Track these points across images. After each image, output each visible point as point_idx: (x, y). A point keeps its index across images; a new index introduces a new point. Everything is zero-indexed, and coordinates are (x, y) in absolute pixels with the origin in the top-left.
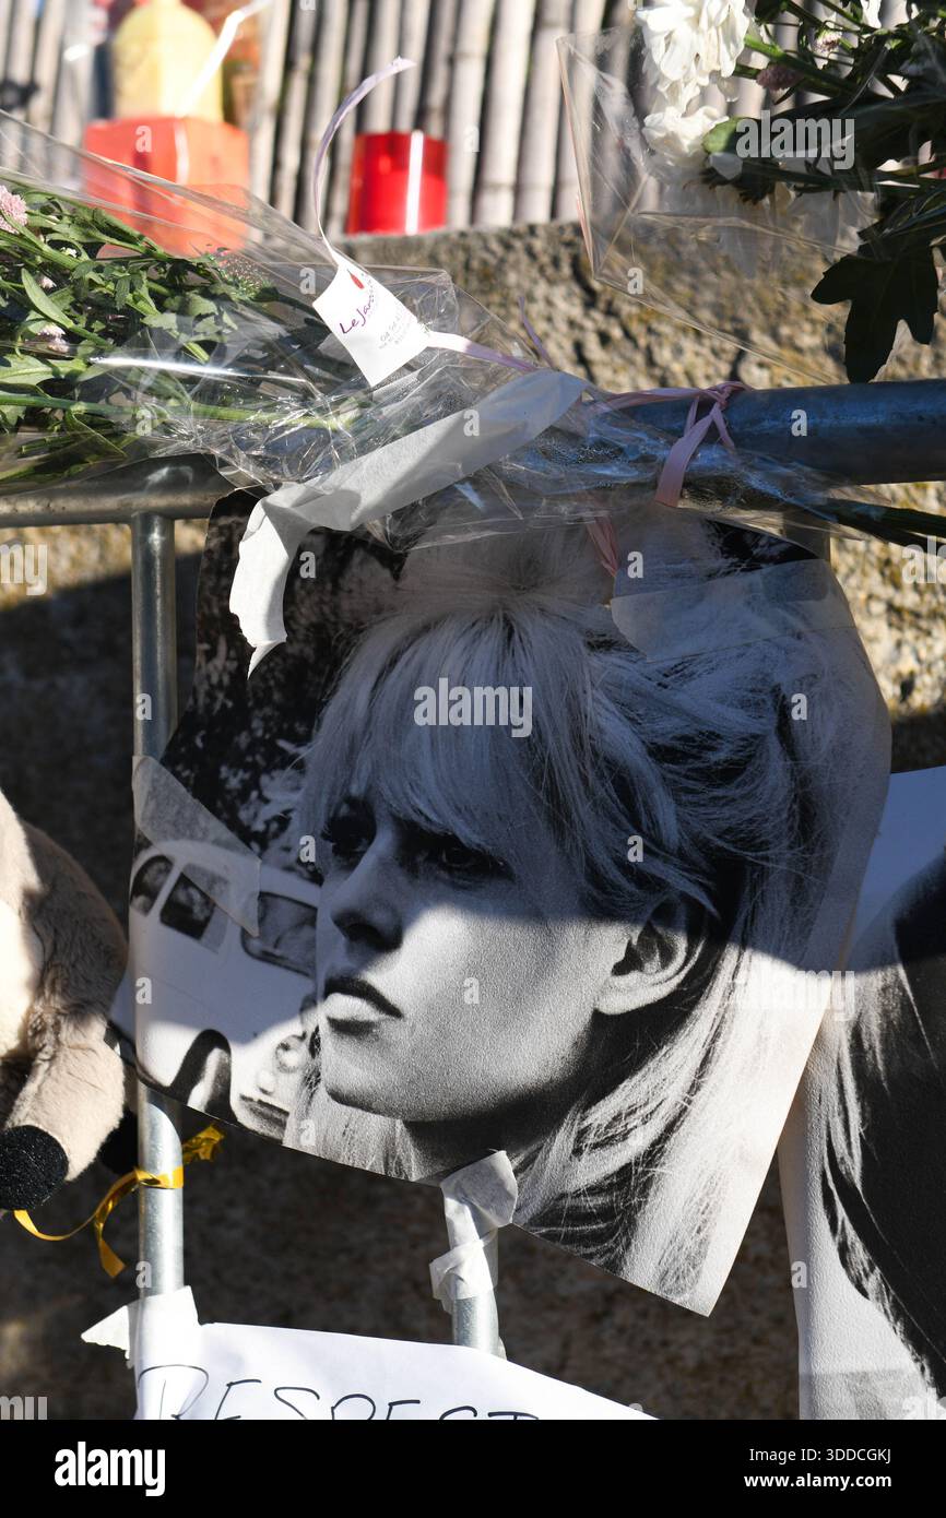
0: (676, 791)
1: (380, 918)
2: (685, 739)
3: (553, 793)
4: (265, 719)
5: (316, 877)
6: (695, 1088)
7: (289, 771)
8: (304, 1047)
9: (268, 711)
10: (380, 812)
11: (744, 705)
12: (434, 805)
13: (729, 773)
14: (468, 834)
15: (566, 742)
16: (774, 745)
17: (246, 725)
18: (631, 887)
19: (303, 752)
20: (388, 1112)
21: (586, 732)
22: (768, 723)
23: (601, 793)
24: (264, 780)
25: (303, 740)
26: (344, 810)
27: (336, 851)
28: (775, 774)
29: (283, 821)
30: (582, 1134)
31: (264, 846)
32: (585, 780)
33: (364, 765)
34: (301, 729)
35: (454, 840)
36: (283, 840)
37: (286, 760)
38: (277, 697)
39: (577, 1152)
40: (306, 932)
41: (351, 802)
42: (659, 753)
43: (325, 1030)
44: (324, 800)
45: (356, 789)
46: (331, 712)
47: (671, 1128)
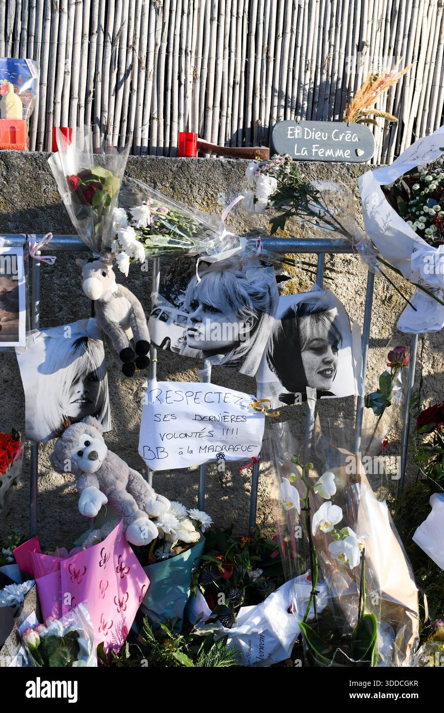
0: (253, 301)
1: (199, 319)
2: (254, 293)
3: (230, 300)
4: (177, 286)
5: (188, 313)
6: (253, 344)
7: (182, 295)
8: (183, 339)
9: (177, 285)
10: (200, 302)
11: (263, 288)
12: (209, 301)
13: (261, 298)
14: (214, 306)
15: (232, 292)
16: (268, 293)
17: (174, 287)
18: (245, 315)
19: (185, 292)
20: (200, 349)
21: (237, 291)
22: (267, 291)
23: (240, 300)
24: (178, 296)
25: (185, 290)
26: (193, 302)
27: (192, 308)
28: (267, 299)
29: (182, 303)
30: (235, 352)
31: (179, 308)
32: (237, 298)
33: (196, 295)
34: (184, 288)
35: (212, 307)
36: (182, 306)
37: (182, 293)
38: (179, 282)
39: (234, 354)
40: (185, 321)
41: (194, 300)
42: (250, 295)
43: (187, 336)
44: (189, 300)
45: (195, 298)
46: (189, 285)
47: (249, 350)
